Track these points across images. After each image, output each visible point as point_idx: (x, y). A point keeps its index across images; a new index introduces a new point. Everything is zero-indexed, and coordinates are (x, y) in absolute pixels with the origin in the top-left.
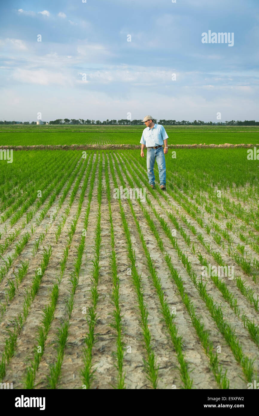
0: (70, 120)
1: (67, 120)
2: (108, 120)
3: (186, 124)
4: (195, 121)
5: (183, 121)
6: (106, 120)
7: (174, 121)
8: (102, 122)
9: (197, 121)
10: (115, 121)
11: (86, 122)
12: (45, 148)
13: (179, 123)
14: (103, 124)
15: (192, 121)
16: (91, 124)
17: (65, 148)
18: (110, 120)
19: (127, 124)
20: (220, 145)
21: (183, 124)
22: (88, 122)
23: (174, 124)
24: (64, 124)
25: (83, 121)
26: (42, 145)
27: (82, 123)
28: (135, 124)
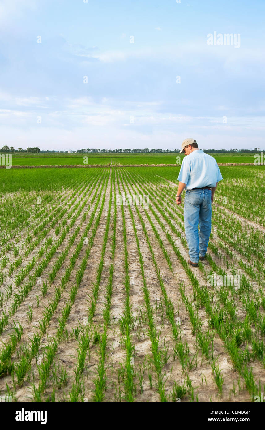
0: (91, 149)
1: (89, 150)
2: (116, 150)
3: (169, 152)
4: (175, 150)
5: (167, 150)
6: (115, 150)
7: (161, 150)
8: (112, 151)
9: (177, 150)
10: (121, 150)
11: (102, 151)
12: (48, 167)
13: (165, 152)
14: (113, 152)
15: (173, 150)
16: (105, 152)
17: (60, 167)
18: (118, 150)
19: (129, 152)
20: (158, 165)
21: (167, 152)
22: (103, 150)
23: (161, 152)
24: (87, 152)
25: (100, 150)
26: (47, 165)
27: (99, 151)
28: (134, 152)
